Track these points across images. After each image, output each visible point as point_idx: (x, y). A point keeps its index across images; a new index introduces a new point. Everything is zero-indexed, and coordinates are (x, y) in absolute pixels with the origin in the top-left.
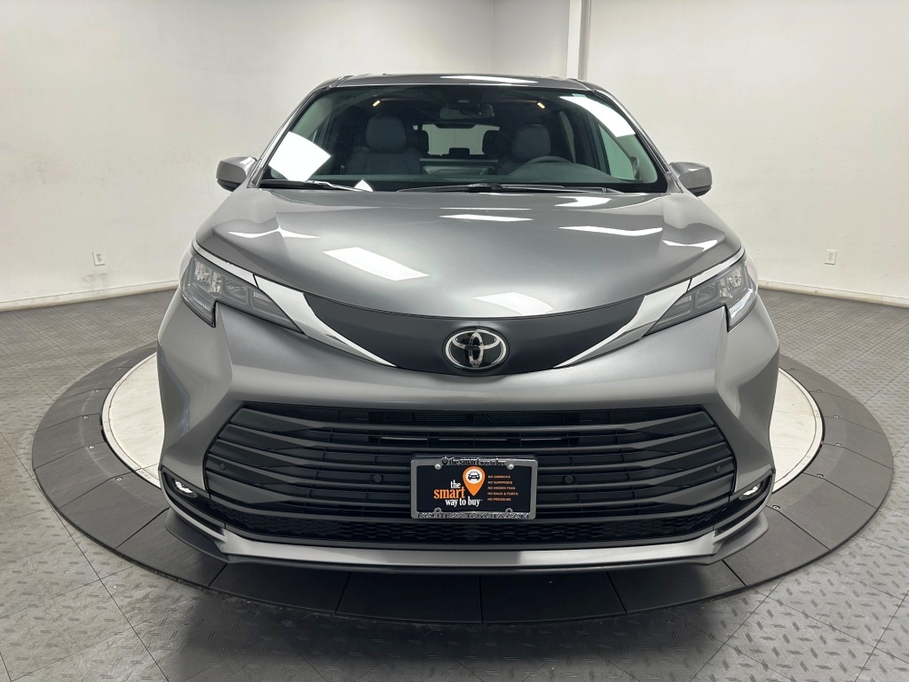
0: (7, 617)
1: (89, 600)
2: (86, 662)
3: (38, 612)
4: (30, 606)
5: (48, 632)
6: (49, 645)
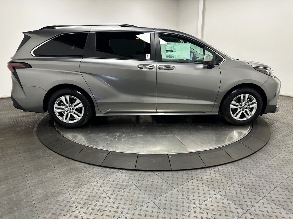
2: (42, 172)
6: (35, 168)
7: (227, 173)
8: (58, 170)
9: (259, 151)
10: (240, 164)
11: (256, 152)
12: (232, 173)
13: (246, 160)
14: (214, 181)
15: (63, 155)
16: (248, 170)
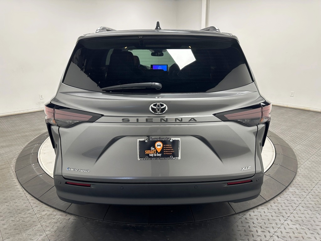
0: (3, 220)
1: (28, 215)
2: (26, 235)
3: (13, 219)
4: (10, 217)
5: (15, 225)
6: (15, 229)
7: (262, 220)
8: (47, 231)
9: (290, 186)
10: (273, 206)
11: (287, 187)
12: (267, 220)
13: (278, 199)
14: (249, 235)
15: (53, 206)
16: (285, 214)
